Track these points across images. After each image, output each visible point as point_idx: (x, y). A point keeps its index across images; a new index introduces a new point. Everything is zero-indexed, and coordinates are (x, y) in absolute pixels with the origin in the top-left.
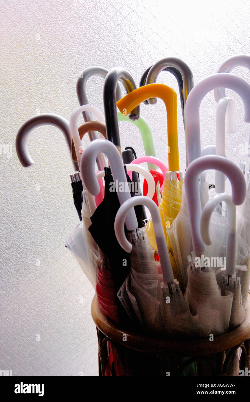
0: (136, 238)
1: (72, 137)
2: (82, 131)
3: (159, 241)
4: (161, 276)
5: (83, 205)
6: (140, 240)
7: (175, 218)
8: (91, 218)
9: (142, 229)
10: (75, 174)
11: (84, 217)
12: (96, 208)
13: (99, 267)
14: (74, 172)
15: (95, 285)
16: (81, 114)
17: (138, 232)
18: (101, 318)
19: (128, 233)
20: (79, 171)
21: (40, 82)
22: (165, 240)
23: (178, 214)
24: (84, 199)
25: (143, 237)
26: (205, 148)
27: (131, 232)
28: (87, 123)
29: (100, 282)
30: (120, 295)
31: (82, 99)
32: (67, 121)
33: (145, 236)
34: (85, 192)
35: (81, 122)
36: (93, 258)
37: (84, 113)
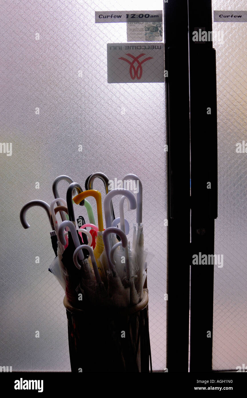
0: (84, 263)
1: (51, 213)
2: (56, 210)
3: (94, 264)
4: (96, 280)
5: (58, 249)
6: (86, 264)
7: (101, 253)
8: (62, 255)
9: (87, 259)
10: (53, 232)
11: (58, 254)
12: (65, 250)
13: (67, 279)
14: (52, 231)
15: (65, 289)
16: (56, 203)
17: (84, 261)
18: (69, 305)
19: (80, 262)
20: (55, 230)
21: (32, 182)
22: (96, 262)
23: (103, 252)
24: (58, 245)
25: (87, 263)
26: (117, 218)
27: (82, 260)
28: (58, 207)
29: (67, 286)
30: (77, 290)
31: (56, 195)
32: (48, 205)
33: (88, 262)
34: (58, 242)
35: (56, 206)
36: (64, 275)
37: (57, 202)
